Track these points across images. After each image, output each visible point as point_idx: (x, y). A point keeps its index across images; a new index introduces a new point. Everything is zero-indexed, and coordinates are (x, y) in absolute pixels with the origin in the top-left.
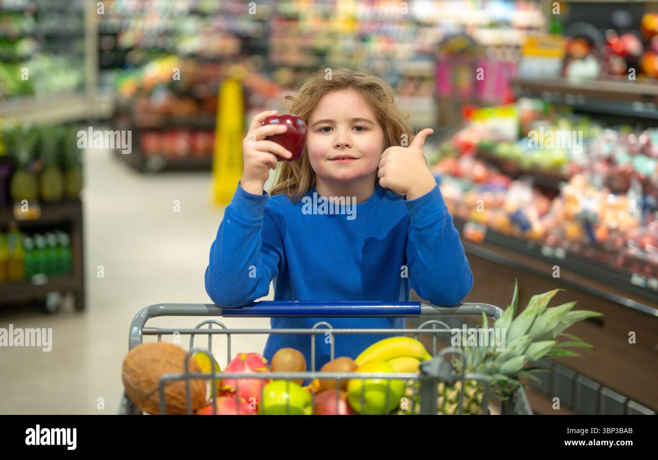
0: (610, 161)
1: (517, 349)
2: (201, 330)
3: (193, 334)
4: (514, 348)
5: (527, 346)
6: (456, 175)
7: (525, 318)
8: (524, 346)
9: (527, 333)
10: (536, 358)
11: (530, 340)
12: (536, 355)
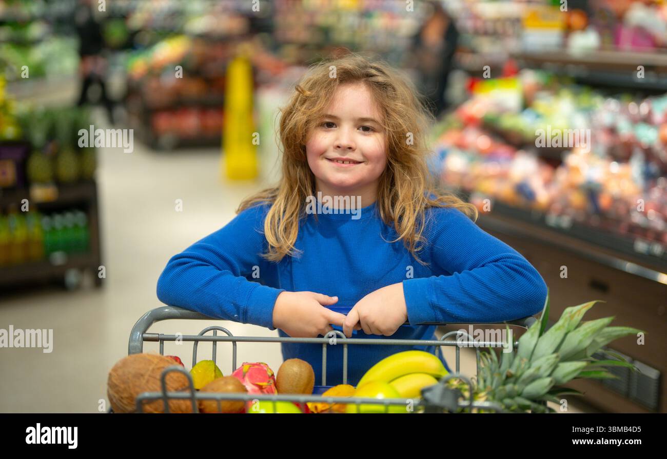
0: (612, 131)
1: (542, 370)
2: (205, 336)
3: (196, 341)
4: (539, 368)
5: (555, 367)
6: (461, 147)
7: (554, 335)
8: (551, 366)
9: (556, 351)
10: (565, 380)
11: (558, 360)
12: (564, 377)
